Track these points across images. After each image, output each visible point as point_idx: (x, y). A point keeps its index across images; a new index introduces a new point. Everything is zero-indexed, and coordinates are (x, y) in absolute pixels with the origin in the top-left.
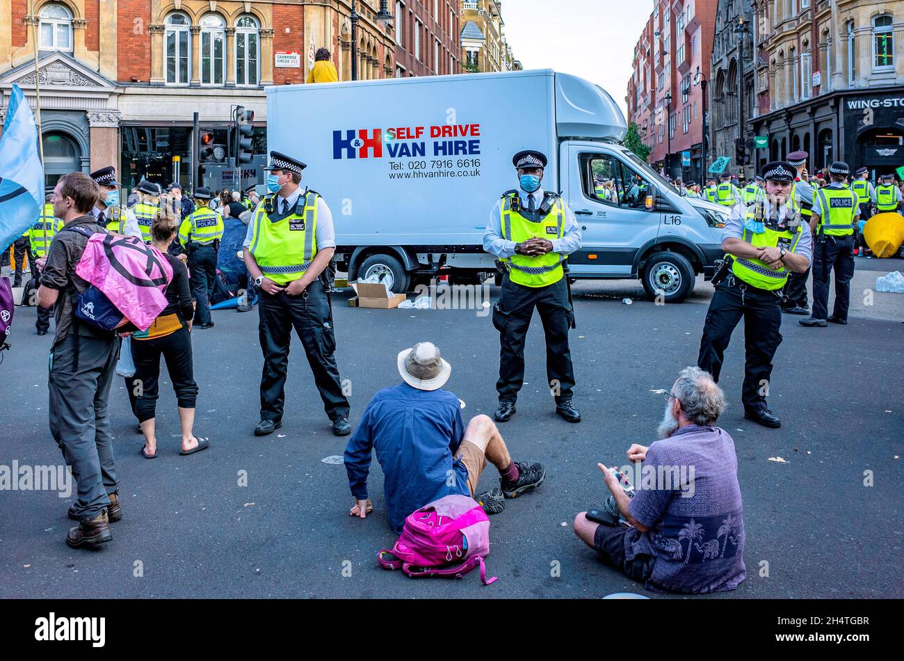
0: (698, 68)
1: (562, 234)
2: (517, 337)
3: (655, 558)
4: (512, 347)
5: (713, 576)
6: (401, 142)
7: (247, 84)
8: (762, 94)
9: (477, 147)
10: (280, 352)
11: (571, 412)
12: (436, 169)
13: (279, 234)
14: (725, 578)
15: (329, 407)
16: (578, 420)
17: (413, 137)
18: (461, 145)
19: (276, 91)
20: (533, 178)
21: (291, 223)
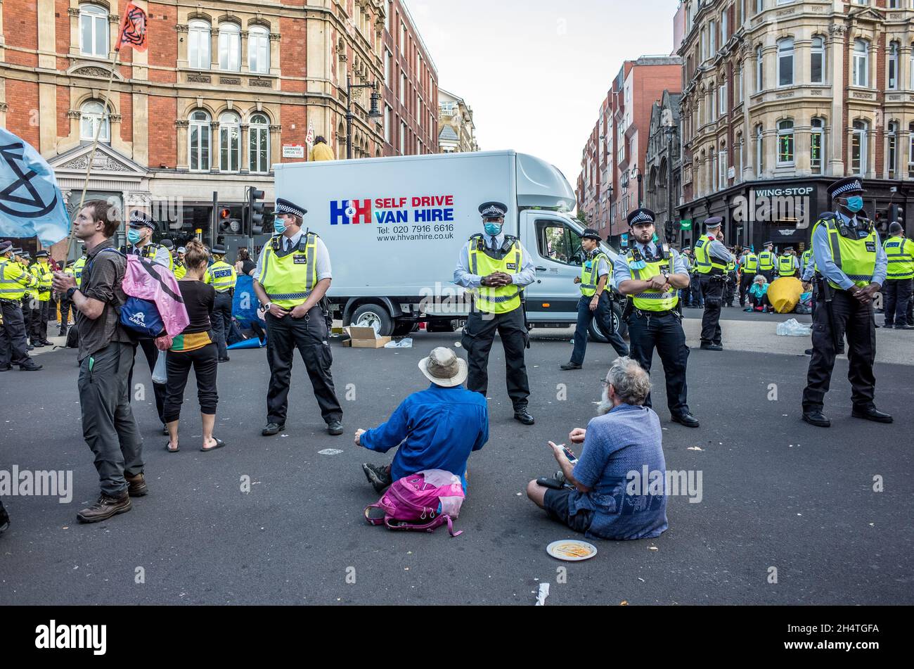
0: (635, 165)
1: (519, 269)
2: (482, 355)
3: (594, 512)
4: (478, 363)
5: (641, 525)
6: (387, 210)
7: (258, 171)
8: (687, 186)
9: (451, 214)
10: (285, 366)
11: (526, 417)
12: (416, 233)
13: (285, 267)
14: (650, 528)
15: (325, 412)
16: (532, 423)
17: (397, 206)
18: (437, 213)
19: (283, 167)
20: (496, 225)
21: (295, 258)
